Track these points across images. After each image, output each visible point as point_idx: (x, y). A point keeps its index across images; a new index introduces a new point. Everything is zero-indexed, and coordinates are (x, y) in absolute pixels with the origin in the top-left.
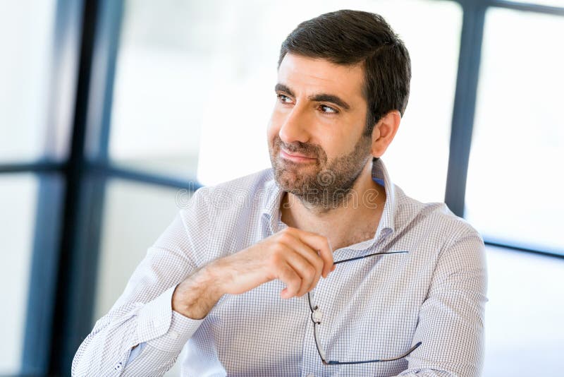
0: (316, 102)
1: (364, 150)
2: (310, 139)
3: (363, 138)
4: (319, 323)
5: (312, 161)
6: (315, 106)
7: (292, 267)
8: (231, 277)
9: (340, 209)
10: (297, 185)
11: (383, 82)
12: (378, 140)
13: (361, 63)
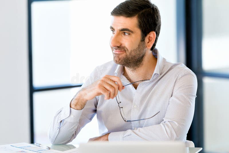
0: (122, 32)
1: (142, 46)
2: (121, 45)
3: (141, 42)
4: (122, 108)
5: (123, 52)
6: (122, 33)
7: (106, 88)
8: (86, 94)
9: (139, 68)
10: (120, 61)
11: (144, 22)
12: (148, 43)
13: (136, 16)
